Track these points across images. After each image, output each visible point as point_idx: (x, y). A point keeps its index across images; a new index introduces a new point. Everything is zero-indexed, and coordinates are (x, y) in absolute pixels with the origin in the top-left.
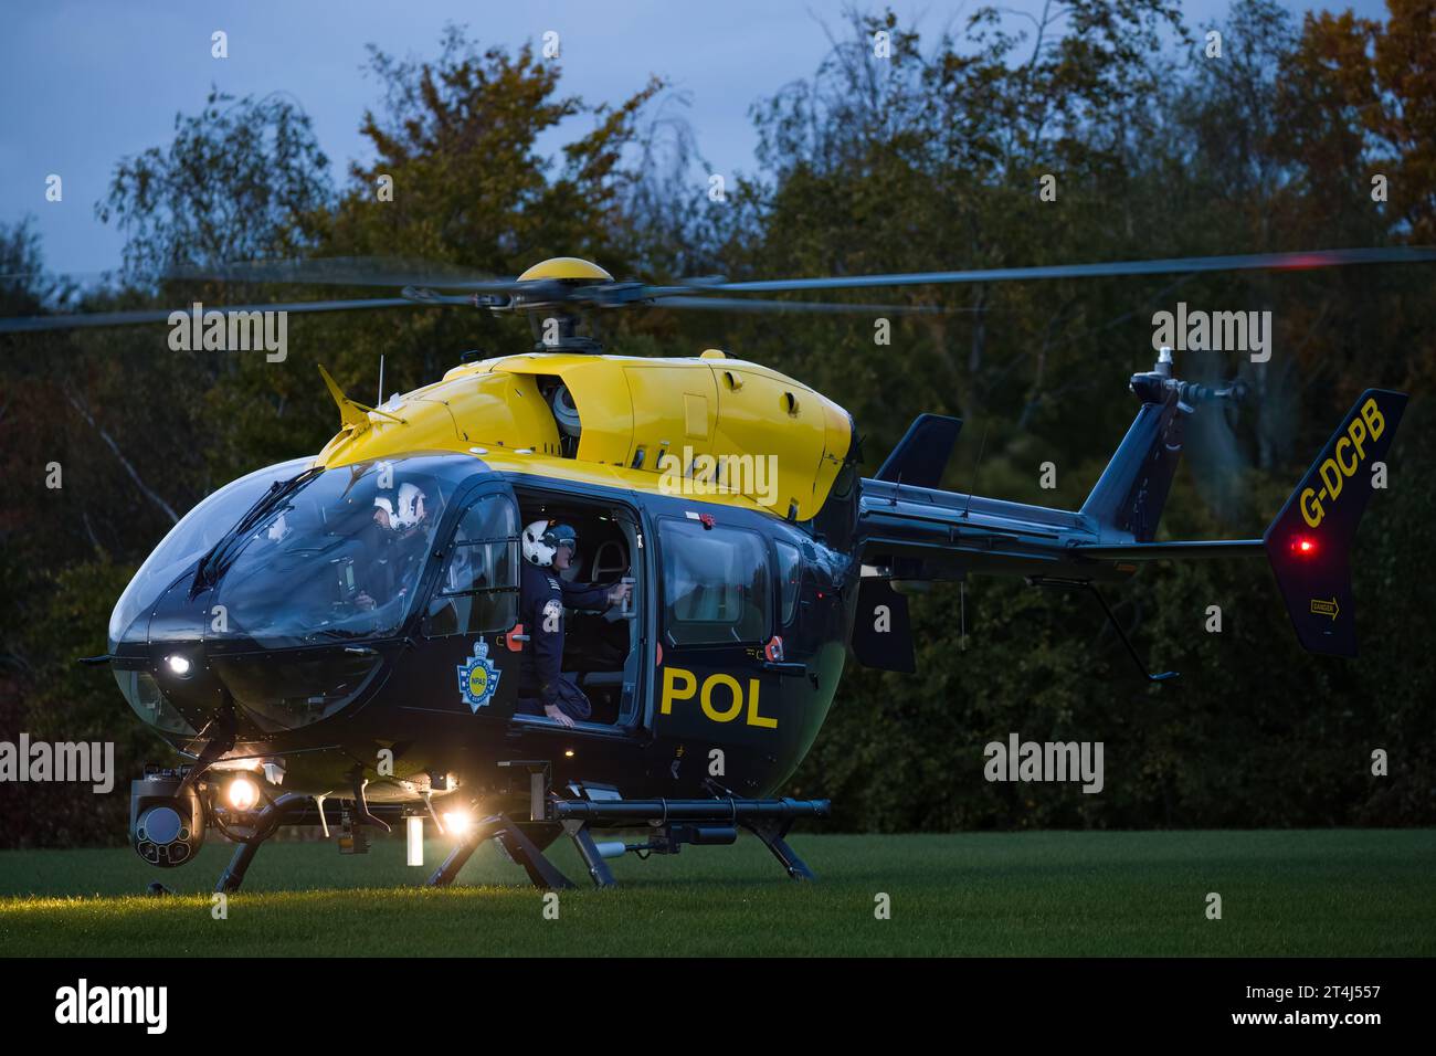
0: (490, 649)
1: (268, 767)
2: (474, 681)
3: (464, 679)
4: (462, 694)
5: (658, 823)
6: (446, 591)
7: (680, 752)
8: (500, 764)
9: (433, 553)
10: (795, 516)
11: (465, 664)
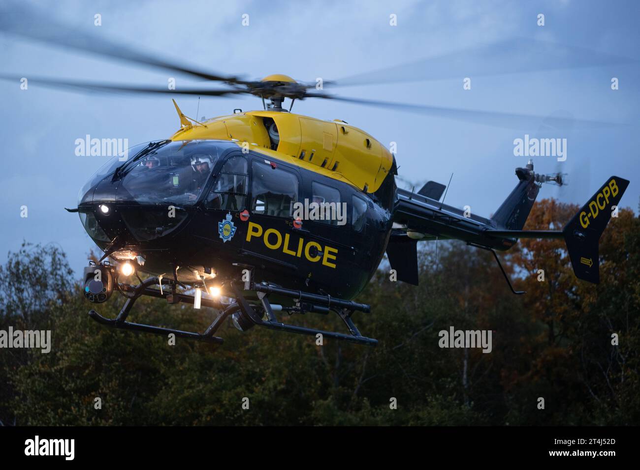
0: (233, 218)
1: (139, 258)
2: (226, 230)
3: (221, 228)
4: (220, 234)
5: (297, 300)
6: (216, 191)
7: (310, 275)
8: (233, 264)
9: (212, 175)
10: (366, 191)
11: (222, 222)
